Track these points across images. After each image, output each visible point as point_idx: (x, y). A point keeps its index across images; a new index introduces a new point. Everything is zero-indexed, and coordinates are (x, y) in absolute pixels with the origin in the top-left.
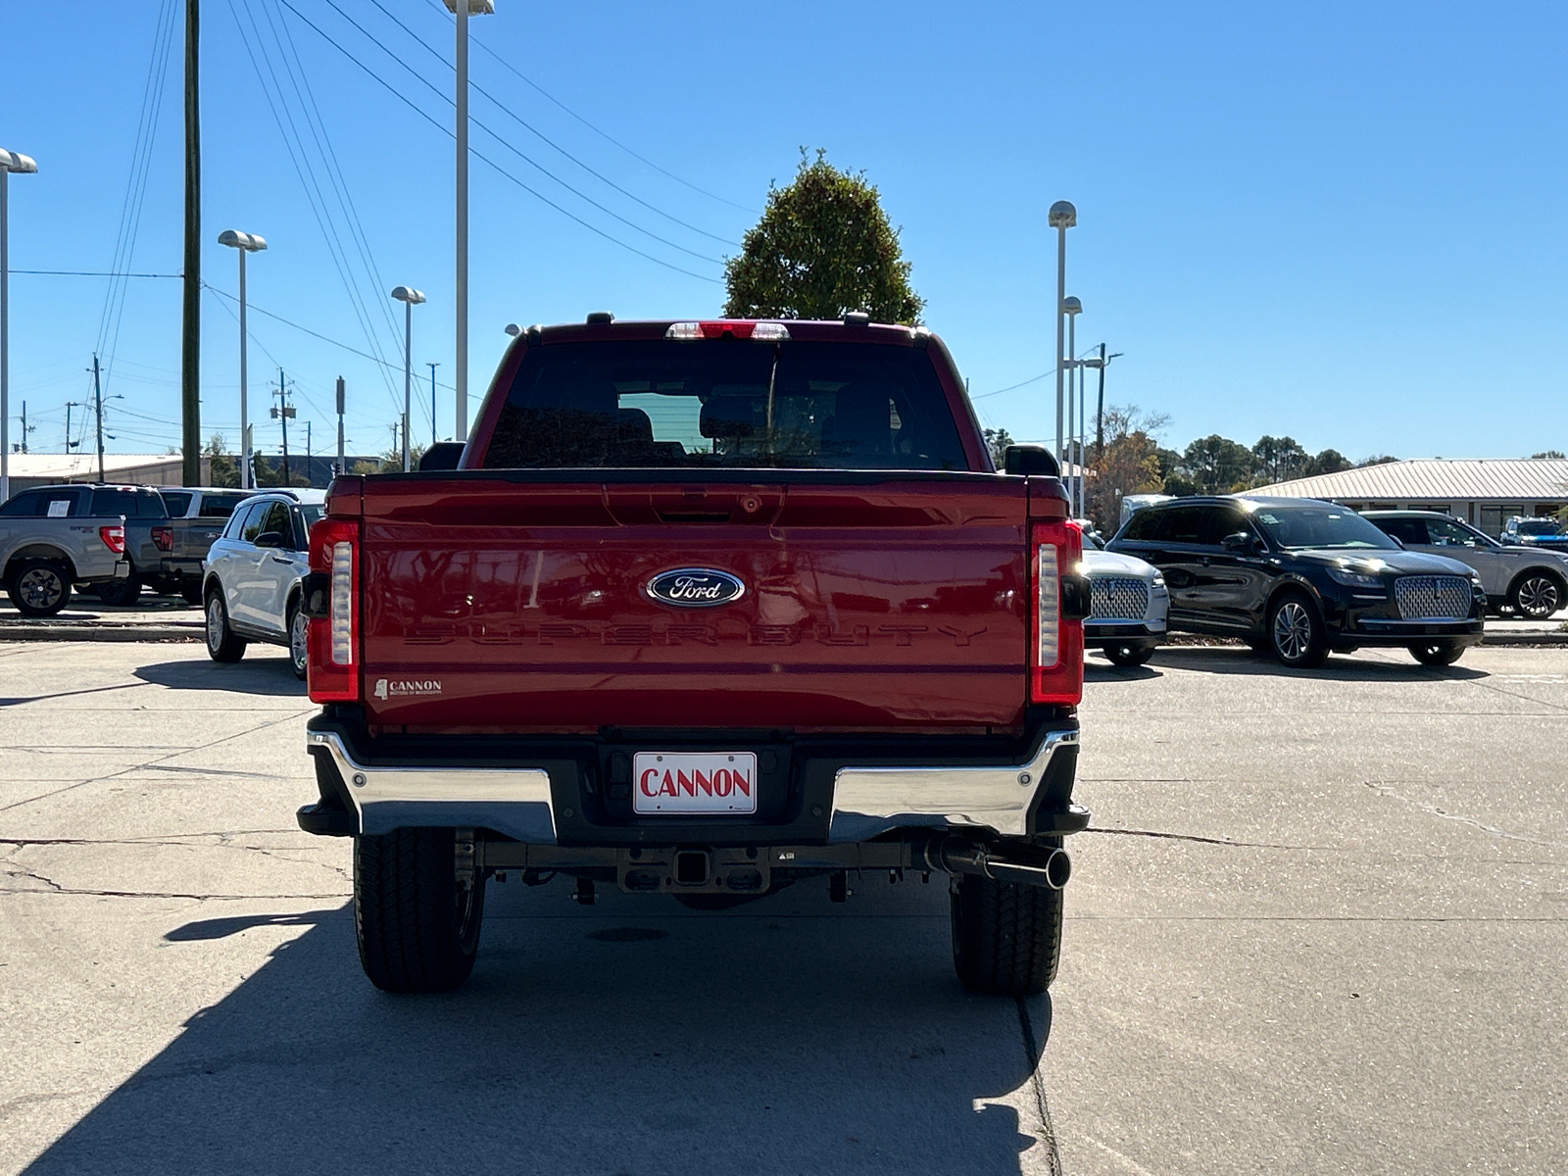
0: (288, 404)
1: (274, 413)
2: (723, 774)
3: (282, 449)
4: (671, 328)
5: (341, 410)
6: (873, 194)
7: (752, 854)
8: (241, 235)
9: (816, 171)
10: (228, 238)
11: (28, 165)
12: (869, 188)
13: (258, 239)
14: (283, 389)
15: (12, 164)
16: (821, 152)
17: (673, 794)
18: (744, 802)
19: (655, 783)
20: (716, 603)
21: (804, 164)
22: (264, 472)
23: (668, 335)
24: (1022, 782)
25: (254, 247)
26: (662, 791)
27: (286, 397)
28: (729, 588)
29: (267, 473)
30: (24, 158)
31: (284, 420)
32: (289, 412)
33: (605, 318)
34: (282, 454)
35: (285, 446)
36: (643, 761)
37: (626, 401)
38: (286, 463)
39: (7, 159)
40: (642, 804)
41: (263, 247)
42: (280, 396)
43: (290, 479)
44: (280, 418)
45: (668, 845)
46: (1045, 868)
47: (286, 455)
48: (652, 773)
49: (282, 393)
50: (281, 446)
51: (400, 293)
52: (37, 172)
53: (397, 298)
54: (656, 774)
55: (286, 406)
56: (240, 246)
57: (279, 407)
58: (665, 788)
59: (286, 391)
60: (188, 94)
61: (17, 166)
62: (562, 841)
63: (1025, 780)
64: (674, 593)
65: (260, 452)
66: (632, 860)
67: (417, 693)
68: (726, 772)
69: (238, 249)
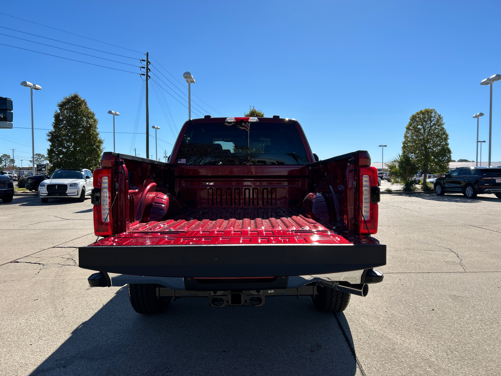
4: (227, 119)
6: (263, 114)
7: (258, 292)
8: (156, 127)
9: (253, 110)
10: (153, 127)
12: (262, 113)
13: (158, 127)
15: (115, 114)
16: (254, 107)
21: (251, 109)
23: (226, 121)
25: (158, 129)
30: (117, 113)
33: (209, 116)
37: (216, 142)
41: (159, 129)
45: (227, 290)
46: (361, 290)
52: (120, 115)
60: (146, 103)
66: (214, 294)
69: (155, 129)
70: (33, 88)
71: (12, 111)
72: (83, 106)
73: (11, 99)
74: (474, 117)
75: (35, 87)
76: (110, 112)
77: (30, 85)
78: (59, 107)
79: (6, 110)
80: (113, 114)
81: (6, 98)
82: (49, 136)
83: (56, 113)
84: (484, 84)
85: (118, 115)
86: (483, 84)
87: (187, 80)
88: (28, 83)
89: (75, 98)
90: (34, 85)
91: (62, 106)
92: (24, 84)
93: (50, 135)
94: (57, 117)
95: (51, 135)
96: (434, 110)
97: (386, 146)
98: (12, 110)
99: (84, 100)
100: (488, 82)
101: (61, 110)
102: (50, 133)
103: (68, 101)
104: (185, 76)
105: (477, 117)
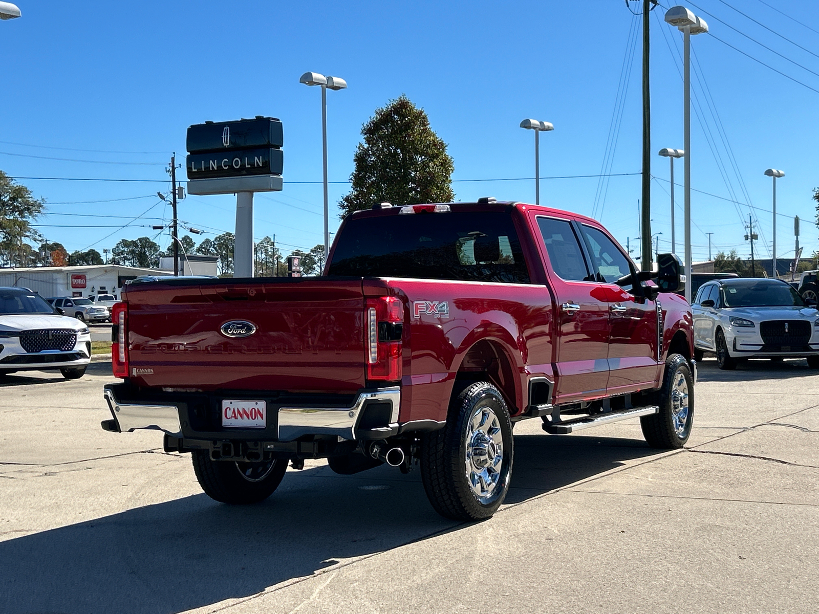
0: (754, 233)
1: (746, 238)
2: (253, 410)
3: (751, 256)
4: (402, 209)
5: (797, 233)
7: (256, 445)
8: (671, 151)
10: (664, 153)
11: (549, 127)
13: (679, 152)
14: (751, 225)
15: (540, 127)
17: (236, 418)
18: (260, 422)
19: (230, 413)
20: (245, 336)
22: (742, 269)
23: (400, 213)
24: (350, 416)
25: (677, 156)
26: (232, 417)
27: (752, 228)
28: (250, 329)
29: (744, 269)
30: (546, 124)
31: (752, 242)
32: (754, 237)
34: (751, 259)
35: (752, 255)
36: (226, 404)
38: (753, 263)
39: (537, 125)
40: (226, 422)
42: (749, 229)
43: (756, 272)
44: (749, 240)
47: (753, 260)
48: (228, 409)
49: (751, 227)
50: (750, 255)
51: (769, 173)
52: (553, 129)
53: (768, 175)
54: (230, 409)
55: (753, 234)
56: (670, 156)
57: (749, 235)
58: (233, 416)
59: (752, 226)
61: (543, 128)
63: (351, 415)
64: (230, 331)
65: (740, 258)
66: (214, 446)
67: (146, 373)
68: (255, 410)
69: (670, 157)
70: (327, 87)
71: (281, 149)
72: (417, 129)
73: (278, 120)
75: (330, 85)
76: (526, 124)
77: (319, 80)
78: (365, 134)
79: (268, 147)
80: (534, 128)
81: (269, 118)
82: (343, 207)
83: (359, 148)
85: (548, 129)
87: (681, 27)
88: (315, 75)
89: (402, 108)
90: (330, 79)
91: (372, 131)
92: (307, 79)
93: (346, 204)
94: (361, 160)
95: (347, 206)
98: (282, 146)
99: (421, 113)
101: (368, 141)
102: (347, 199)
103: (385, 119)
104: (670, 20)
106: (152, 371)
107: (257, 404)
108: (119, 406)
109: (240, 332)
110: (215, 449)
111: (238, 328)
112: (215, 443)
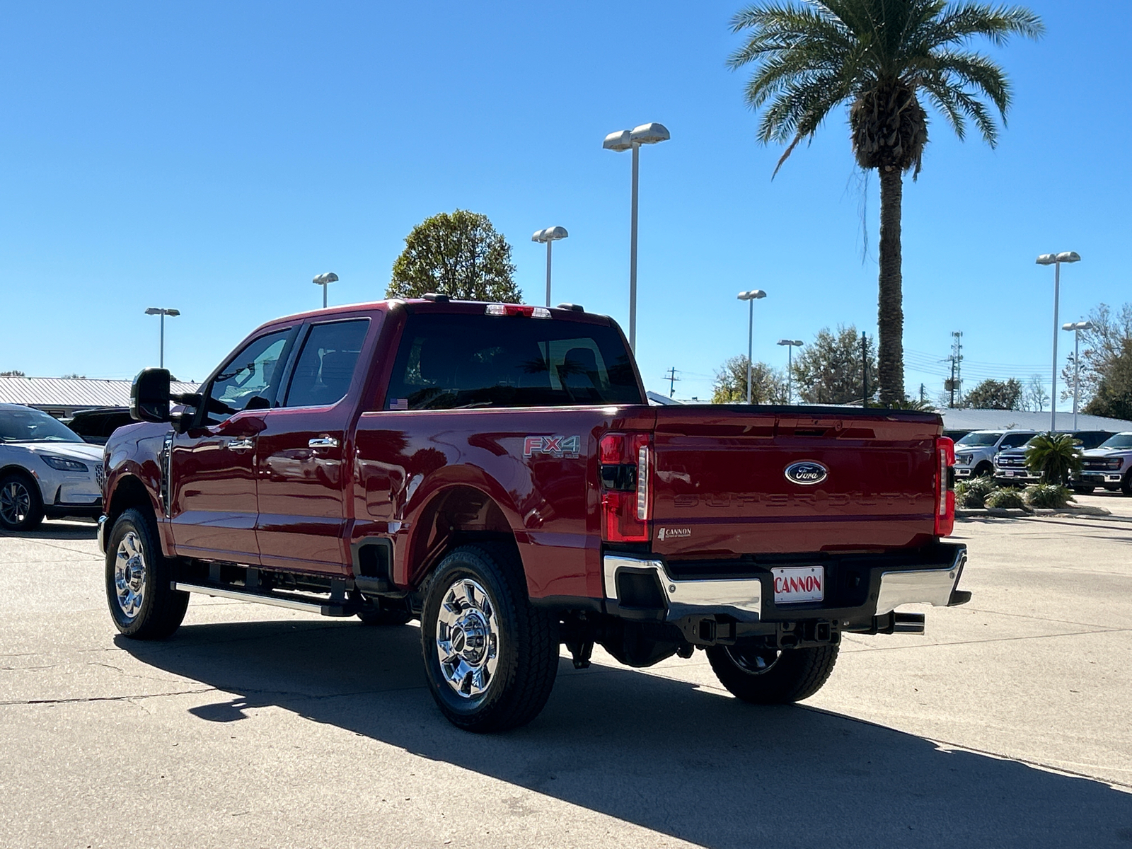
2: (809, 579)
17: (788, 591)
18: (818, 594)
19: (780, 586)
20: (815, 482)
26: (784, 590)
36: (776, 573)
48: (779, 580)
54: (781, 580)
58: (785, 588)
62: (762, 621)
63: (952, 576)
64: (799, 476)
67: (679, 536)
68: (811, 578)
74: (535, 240)
84: (615, 148)
86: (610, 148)
96: (485, 218)
97: (174, 313)
100: (626, 142)
105: (545, 238)
106: (690, 532)
107: (813, 570)
108: (675, 584)
109: (811, 477)
110: (786, 634)
111: (809, 472)
112: (786, 626)
